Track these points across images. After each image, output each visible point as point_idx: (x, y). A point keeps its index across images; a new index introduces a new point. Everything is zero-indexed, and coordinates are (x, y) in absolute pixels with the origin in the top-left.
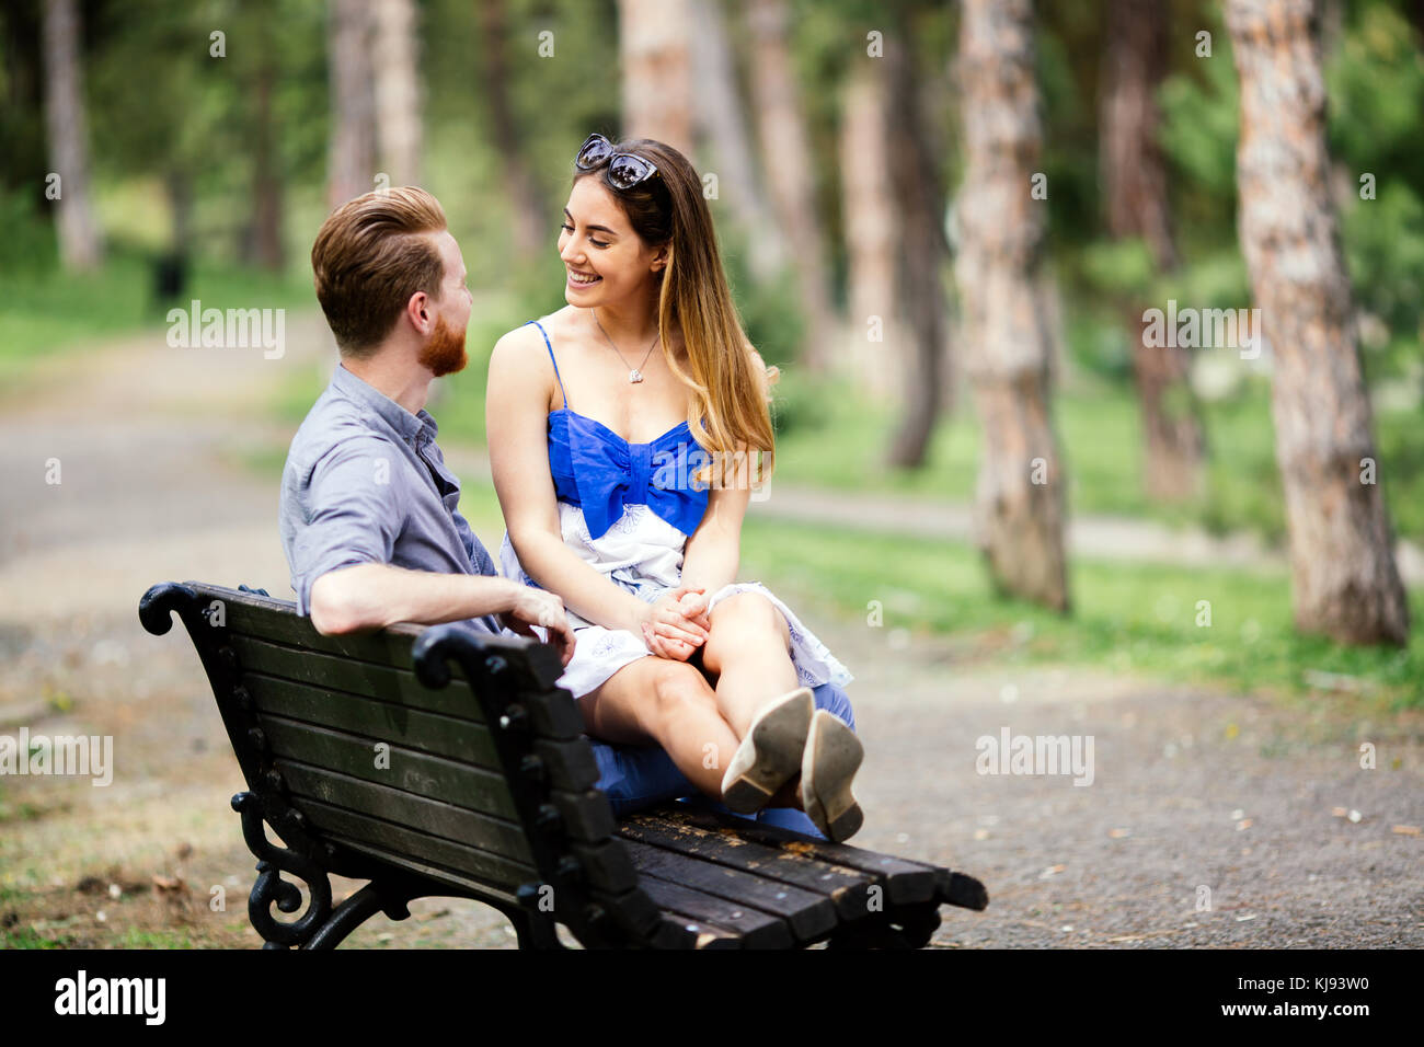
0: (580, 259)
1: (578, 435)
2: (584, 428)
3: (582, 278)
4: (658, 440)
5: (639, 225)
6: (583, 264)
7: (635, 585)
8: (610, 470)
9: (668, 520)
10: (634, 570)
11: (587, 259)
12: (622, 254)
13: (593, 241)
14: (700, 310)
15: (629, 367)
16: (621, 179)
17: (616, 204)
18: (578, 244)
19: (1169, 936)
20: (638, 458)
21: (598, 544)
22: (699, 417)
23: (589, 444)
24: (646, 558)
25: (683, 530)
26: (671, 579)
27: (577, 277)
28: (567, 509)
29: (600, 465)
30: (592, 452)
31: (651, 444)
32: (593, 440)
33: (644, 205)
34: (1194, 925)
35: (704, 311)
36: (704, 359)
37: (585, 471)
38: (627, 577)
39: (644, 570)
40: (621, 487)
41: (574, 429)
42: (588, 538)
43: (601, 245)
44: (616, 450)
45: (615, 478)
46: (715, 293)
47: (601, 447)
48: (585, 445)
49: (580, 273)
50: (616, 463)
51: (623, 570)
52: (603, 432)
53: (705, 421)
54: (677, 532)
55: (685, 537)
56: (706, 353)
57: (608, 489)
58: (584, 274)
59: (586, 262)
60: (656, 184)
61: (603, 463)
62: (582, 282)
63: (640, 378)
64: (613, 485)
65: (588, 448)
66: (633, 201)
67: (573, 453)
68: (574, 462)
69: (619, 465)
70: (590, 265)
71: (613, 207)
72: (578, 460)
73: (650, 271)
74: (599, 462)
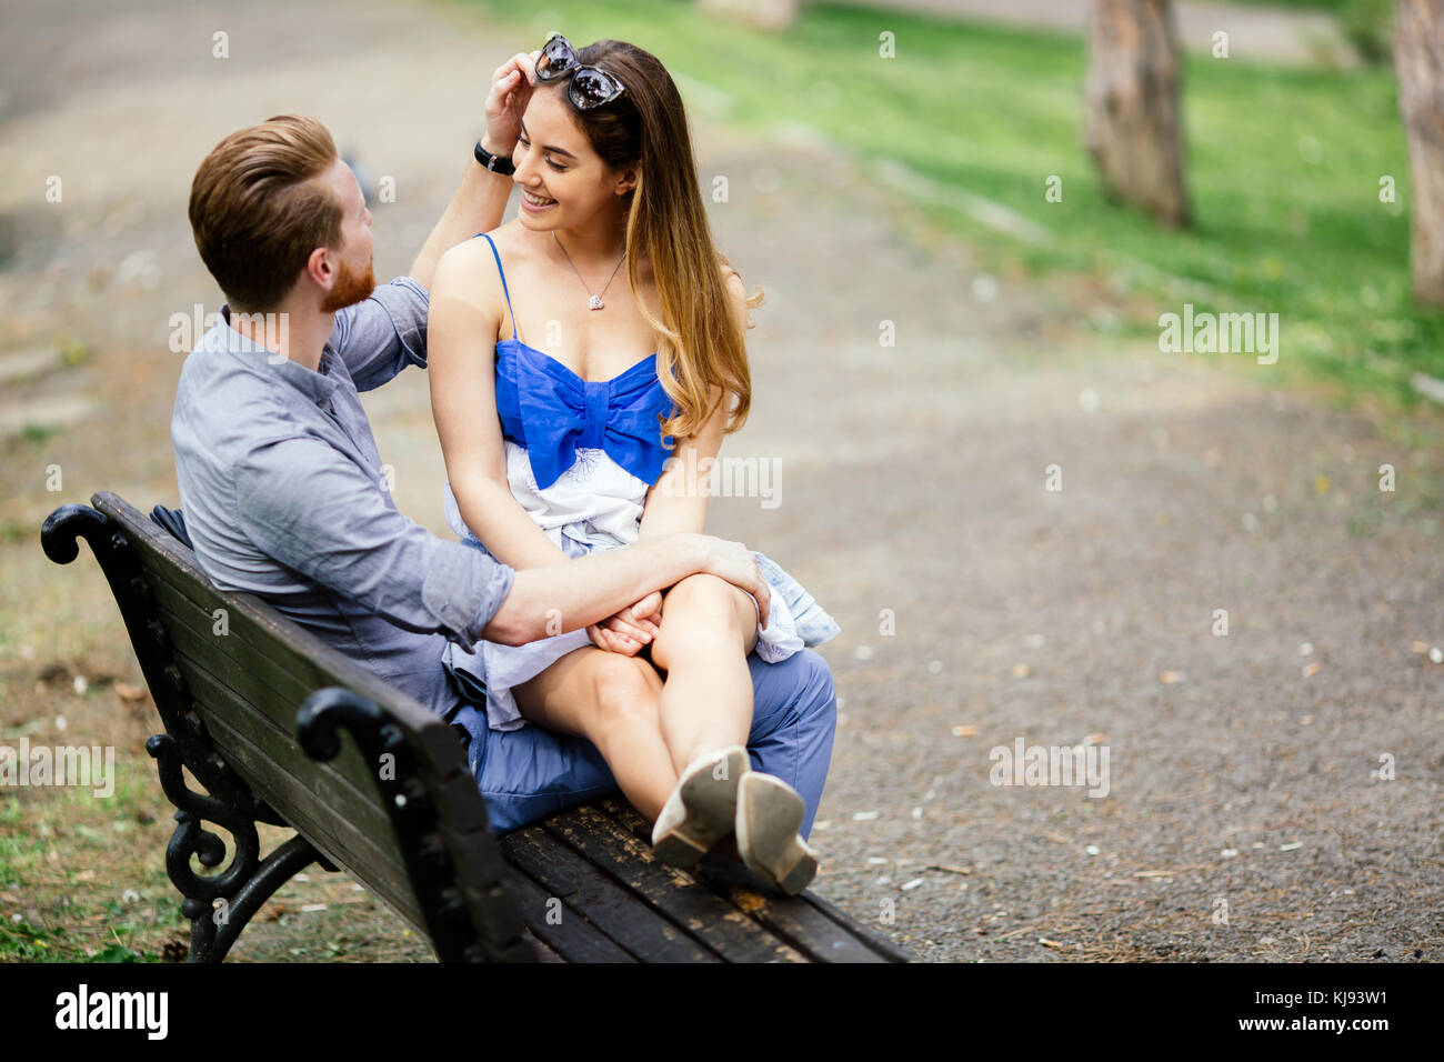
0: (535, 181)
1: (527, 371)
2: (535, 364)
3: (536, 200)
4: (618, 378)
5: (601, 147)
6: (537, 187)
7: (587, 545)
8: (561, 414)
9: (626, 468)
10: (589, 525)
11: (542, 181)
12: (583, 178)
13: (549, 162)
14: (673, 246)
15: (589, 292)
16: (584, 92)
17: (577, 126)
18: (534, 163)
19: (1202, 873)
20: (594, 399)
21: (546, 494)
22: (669, 366)
23: (538, 382)
24: (601, 512)
25: (644, 479)
26: (629, 535)
27: (530, 198)
28: (514, 450)
29: (550, 408)
30: (542, 392)
31: (611, 382)
32: (544, 379)
33: (609, 127)
34: (1233, 853)
35: (677, 247)
36: (676, 301)
37: (534, 413)
38: (578, 534)
39: (600, 525)
40: (574, 433)
41: (523, 365)
42: (535, 487)
43: (560, 168)
44: (568, 387)
45: (565, 423)
46: (690, 224)
47: (552, 388)
48: (534, 384)
49: (535, 196)
50: (567, 404)
51: (575, 524)
52: (555, 369)
53: (677, 370)
54: (637, 481)
55: (646, 486)
56: (679, 294)
57: (557, 435)
58: (540, 197)
59: (541, 185)
60: (623, 105)
61: (553, 405)
62: (536, 204)
63: (600, 304)
64: (563, 431)
65: (538, 388)
66: (596, 123)
67: (520, 392)
68: (521, 403)
69: (571, 407)
70: (545, 187)
71: (574, 129)
72: (525, 401)
73: (614, 193)
74: (549, 405)
